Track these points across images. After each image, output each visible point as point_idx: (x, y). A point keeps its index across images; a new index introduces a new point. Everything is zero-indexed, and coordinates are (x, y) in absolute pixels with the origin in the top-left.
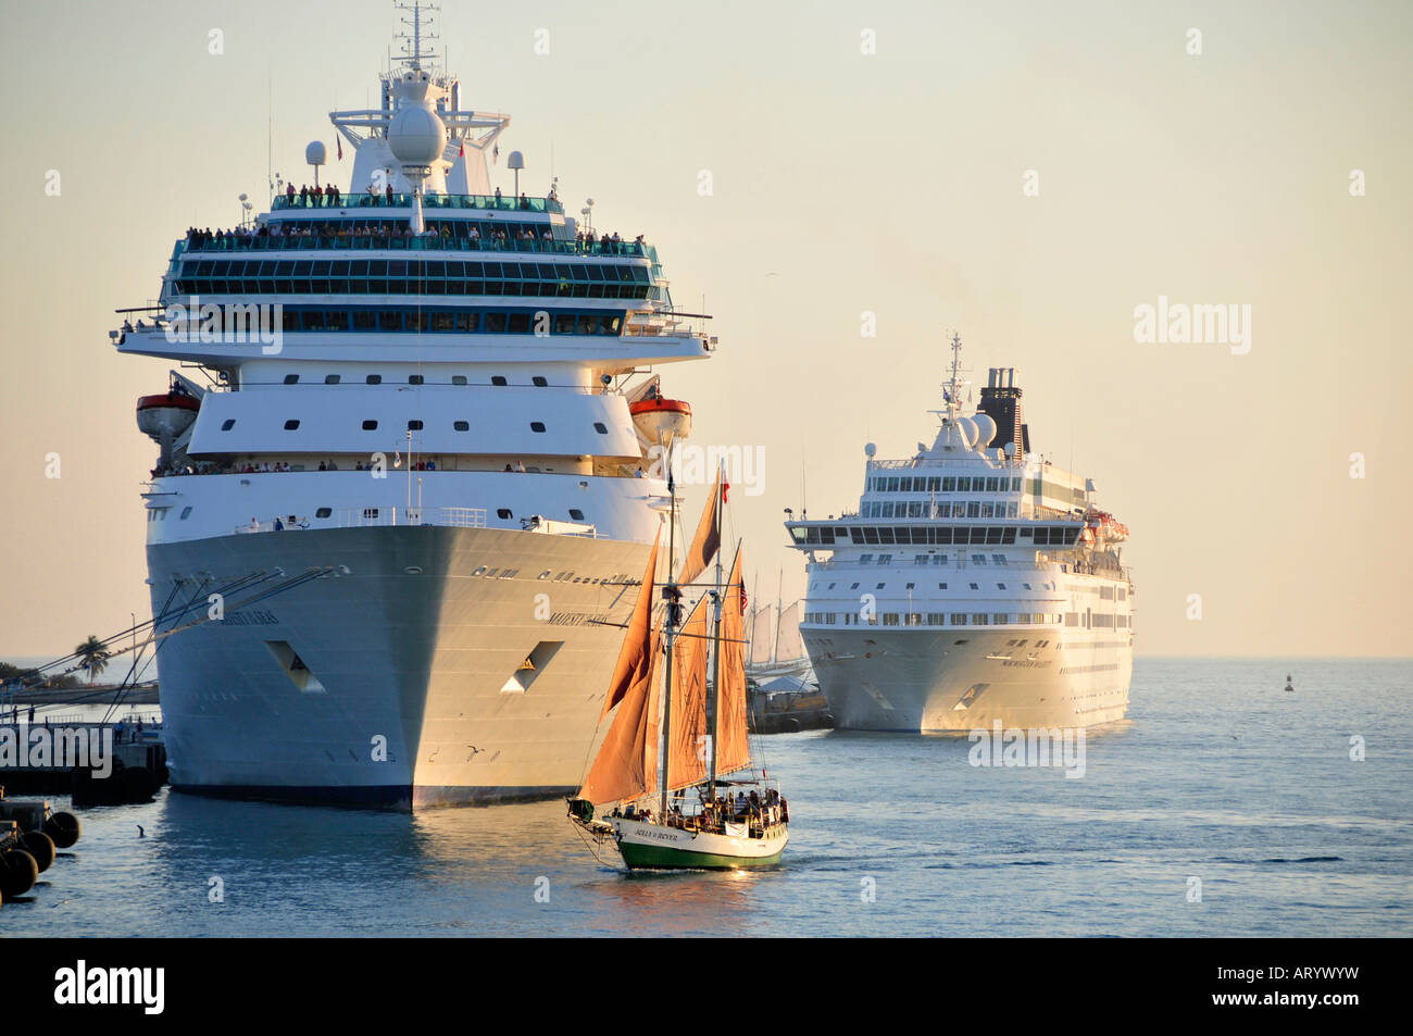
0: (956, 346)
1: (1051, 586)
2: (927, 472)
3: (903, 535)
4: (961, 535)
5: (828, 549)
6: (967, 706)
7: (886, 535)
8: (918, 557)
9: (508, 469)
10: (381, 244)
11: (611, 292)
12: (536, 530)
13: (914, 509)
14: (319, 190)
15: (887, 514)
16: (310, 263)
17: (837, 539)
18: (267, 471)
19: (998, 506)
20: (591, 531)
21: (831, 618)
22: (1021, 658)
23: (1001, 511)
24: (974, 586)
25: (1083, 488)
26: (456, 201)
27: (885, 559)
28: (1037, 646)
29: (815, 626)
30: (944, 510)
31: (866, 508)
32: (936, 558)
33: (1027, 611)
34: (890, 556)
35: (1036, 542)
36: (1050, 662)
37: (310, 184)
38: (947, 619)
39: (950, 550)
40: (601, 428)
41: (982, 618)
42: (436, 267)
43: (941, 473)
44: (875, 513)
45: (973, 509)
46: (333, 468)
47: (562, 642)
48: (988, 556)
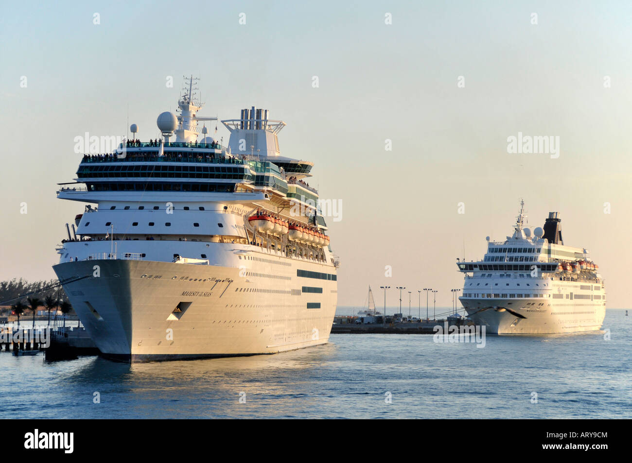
0: (522, 204)
1: (546, 285)
2: (508, 246)
3: (496, 267)
4: (516, 267)
5: (472, 272)
6: (515, 325)
7: (490, 267)
8: (501, 275)
9: (180, 240)
10: (146, 160)
11: (230, 177)
12: (178, 262)
13: (502, 259)
14: (133, 141)
15: (492, 260)
16: (133, 166)
17: (474, 269)
18: (94, 240)
19: (530, 258)
20: (207, 262)
21: (470, 295)
22: (534, 309)
23: (531, 259)
24: (518, 285)
25: (582, 252)
26: (181, 145)
27: (490, 275)
28: (539, 305)
29: (465, 298)
30: (511, 259)
31: (487, 258)
32: (507, 275)
33: (536, 293)
34: (491, 275)
35: (542, 270)
36: (546, 311)
37: (131, 139)
38: (508, 296)
39: (512, 273)
40: (220, 225)
41: (520, 296)
42: (165, 168)
43: (513, 247)
44: (489, 260)
45: (522, 259)
46: (118, 239)
47: (192, 302)
48: (525, 274)
